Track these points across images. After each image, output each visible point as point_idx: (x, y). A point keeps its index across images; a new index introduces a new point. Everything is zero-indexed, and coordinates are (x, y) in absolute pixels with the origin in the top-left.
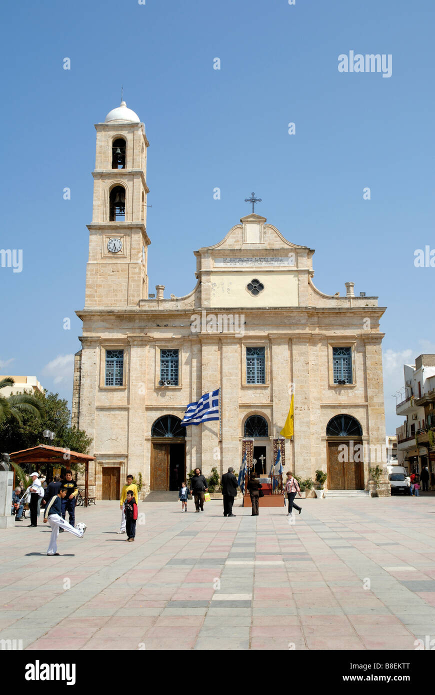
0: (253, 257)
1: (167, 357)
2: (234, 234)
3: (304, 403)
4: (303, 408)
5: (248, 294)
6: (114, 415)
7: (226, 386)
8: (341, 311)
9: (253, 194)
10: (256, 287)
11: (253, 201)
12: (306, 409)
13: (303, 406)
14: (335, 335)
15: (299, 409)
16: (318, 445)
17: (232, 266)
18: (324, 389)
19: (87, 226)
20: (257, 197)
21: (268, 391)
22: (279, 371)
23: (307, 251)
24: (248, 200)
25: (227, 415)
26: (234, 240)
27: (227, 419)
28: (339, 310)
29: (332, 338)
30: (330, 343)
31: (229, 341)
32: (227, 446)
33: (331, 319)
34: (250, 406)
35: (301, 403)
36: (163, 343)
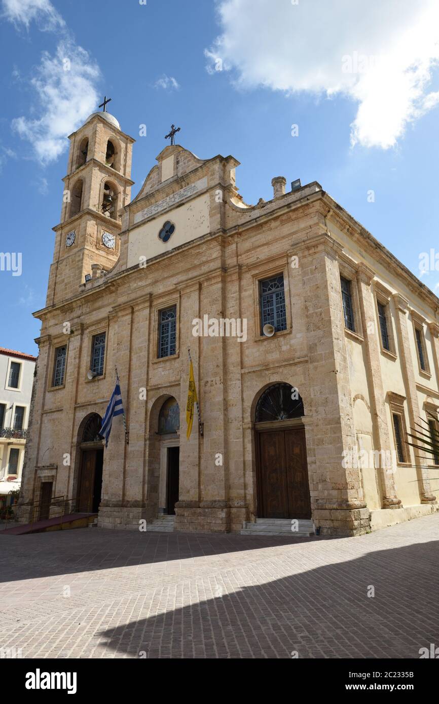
0: (167, 196)
1: (99, 343)
2: (151, 178)
3: (216, 374)
4: (214, 383)
5: (160, 242)
6: (54, 420)
7: (136, 367)
8: (259, 223)
9: (173, 126)
10: (167, 232)
11: (172, 135)
12: (218, 382)
13: (213, 379)
14: (259, 260)
15: (209, 384)
16: (238, 439)
17: (149, 216)
18: (248, 348)
19: (53, 229)
20: (176, 127)
21: (176, 364)
22: (188, 333)
23: (218, 161)
24: (167, 136)
25: (135, 405)
26: (150, 186)
27: (134, 411)
28: (256, 221)
29: (255, 266)
30: (253, 276)
31: (140, 307)
32: (133, 449)
33: (253, 239)
34: (159, 388)
35: (212, 374)
36: (94, 328)
